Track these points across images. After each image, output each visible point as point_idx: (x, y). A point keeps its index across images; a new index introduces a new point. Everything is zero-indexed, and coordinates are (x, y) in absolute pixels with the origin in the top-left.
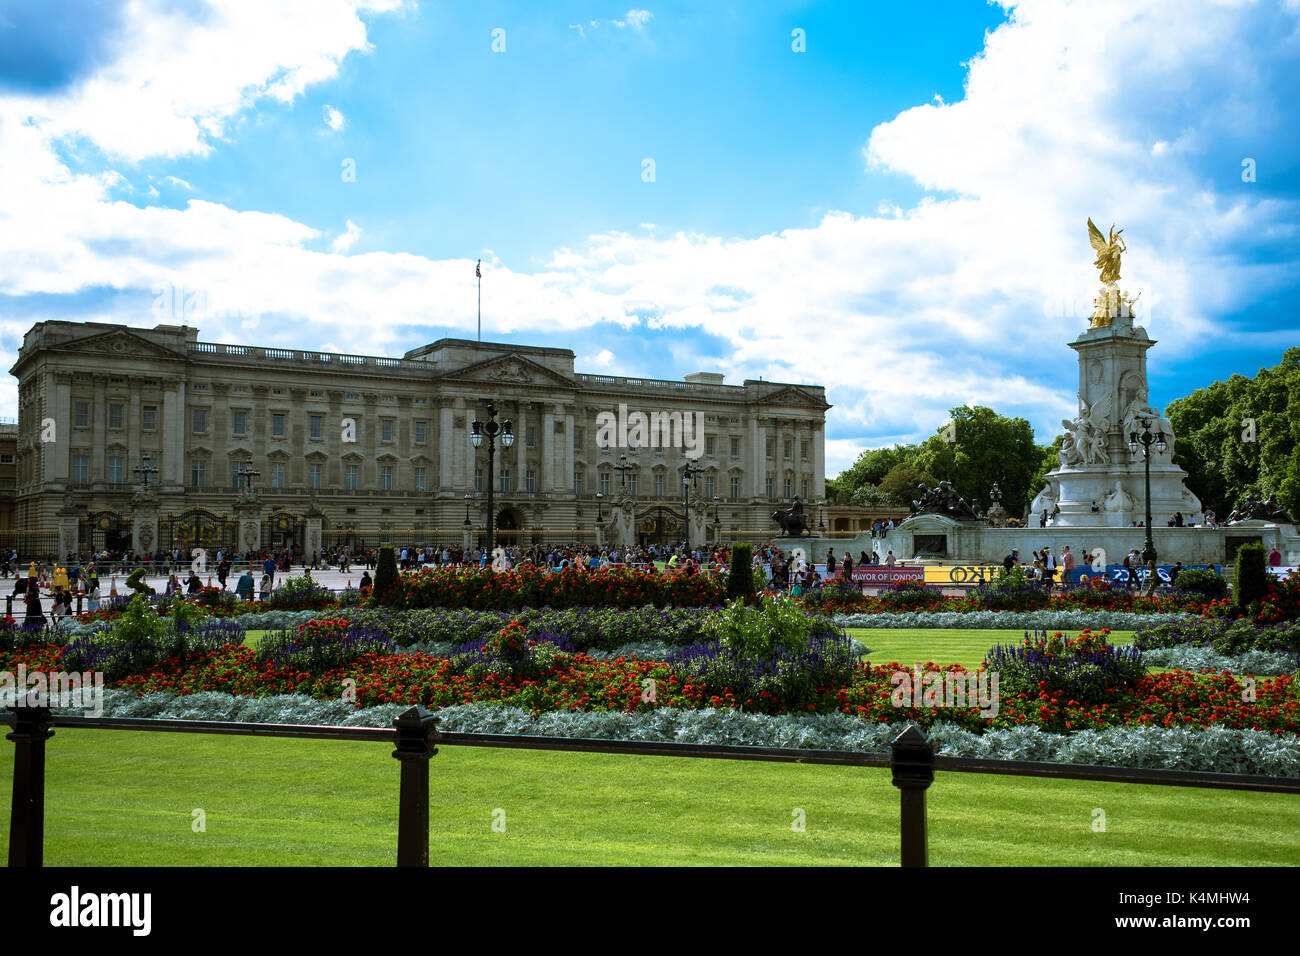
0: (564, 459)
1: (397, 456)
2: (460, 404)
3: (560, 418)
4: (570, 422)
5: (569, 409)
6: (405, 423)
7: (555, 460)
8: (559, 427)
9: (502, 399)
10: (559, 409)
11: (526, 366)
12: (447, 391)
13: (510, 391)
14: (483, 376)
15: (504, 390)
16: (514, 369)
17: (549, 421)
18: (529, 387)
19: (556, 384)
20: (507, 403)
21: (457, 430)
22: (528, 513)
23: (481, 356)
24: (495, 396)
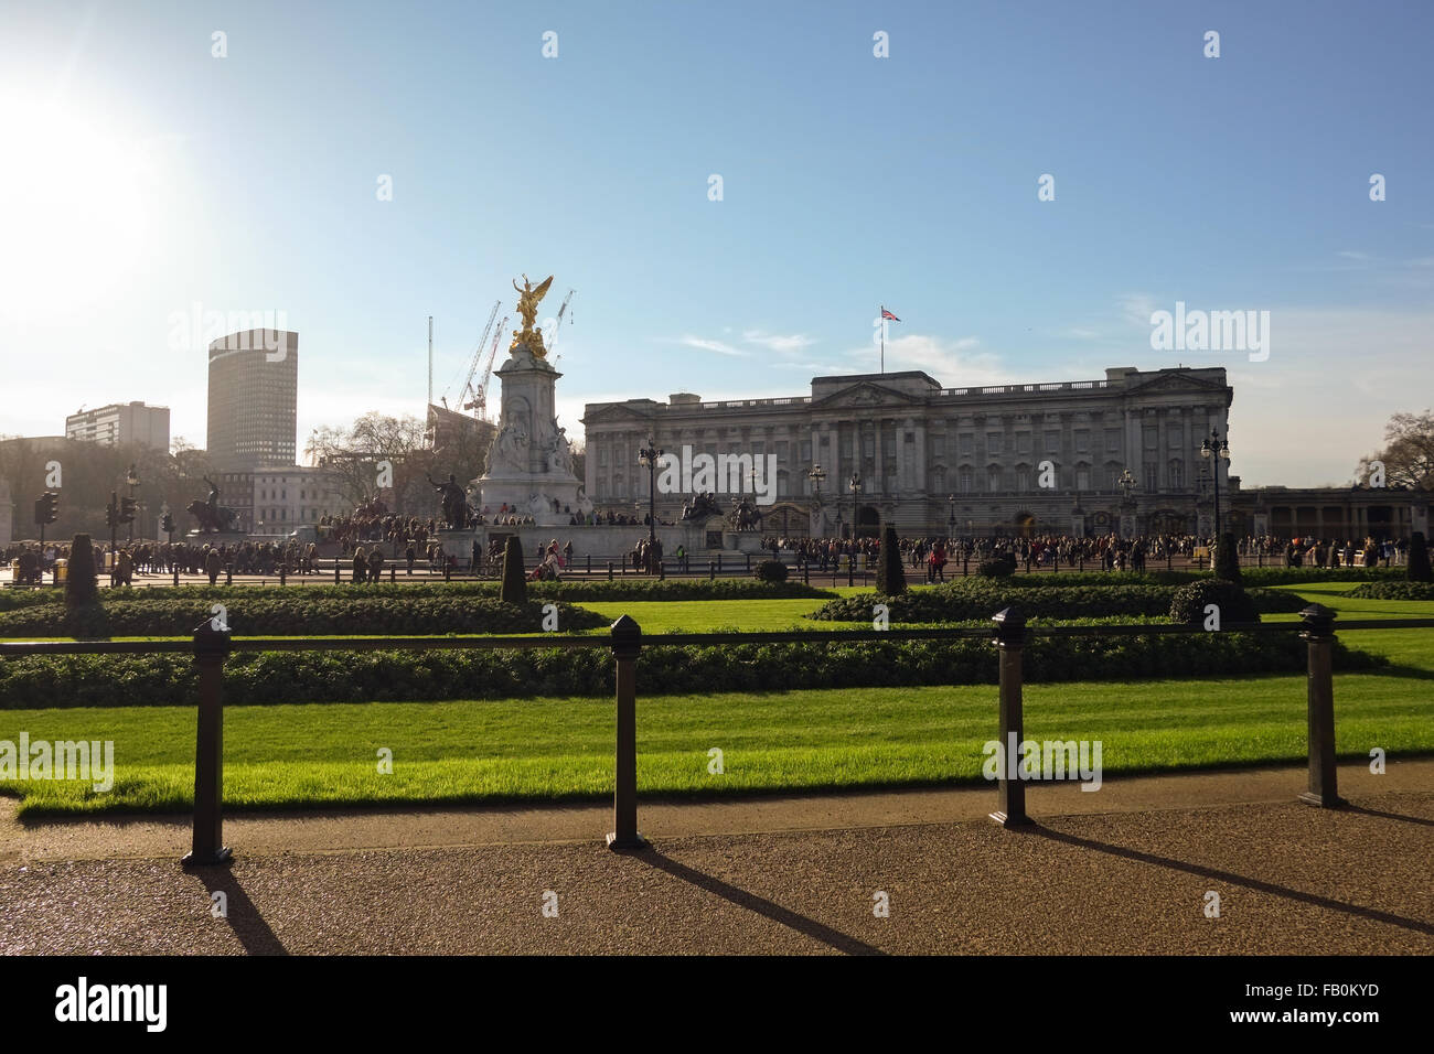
0: (914, 464)
1: (789, 470)
2: (825, 427)
3: (910, 430)
4: (919, 433)
5: (917, 421)
6: (794, 445)
7: (906, 466)
8: (909, 438)
9: (857, 418)
10: (909, 423)
11: (877, 390)
12: (816, 418)
13: (865, 412)
14: (843, 403)
15: (859, 412)
16: (866, 394)
17: (900, 434)
18: (880, 407)
19: (905, 401)
20: (862, 422)
21: (823, 448)
22: (881, 511)
23: (842, 387)
24: (852, 418)
